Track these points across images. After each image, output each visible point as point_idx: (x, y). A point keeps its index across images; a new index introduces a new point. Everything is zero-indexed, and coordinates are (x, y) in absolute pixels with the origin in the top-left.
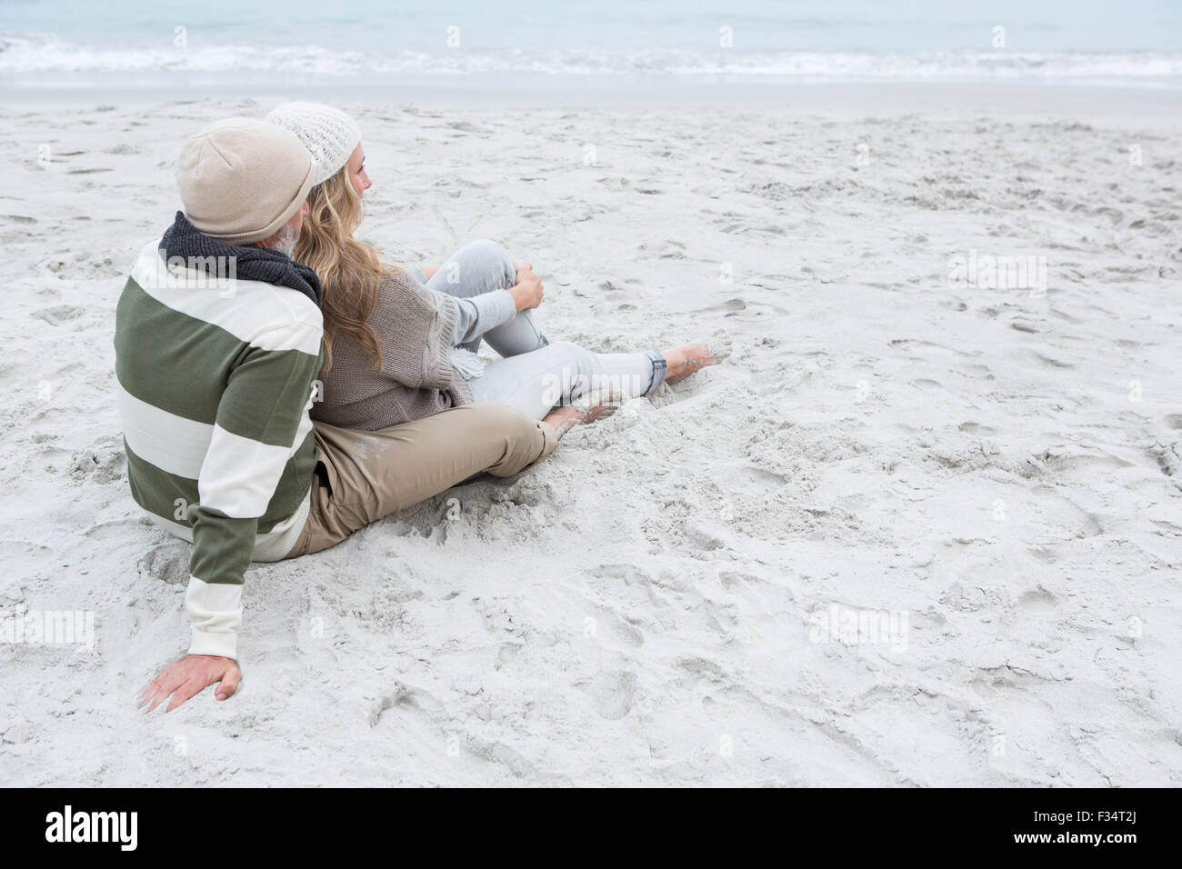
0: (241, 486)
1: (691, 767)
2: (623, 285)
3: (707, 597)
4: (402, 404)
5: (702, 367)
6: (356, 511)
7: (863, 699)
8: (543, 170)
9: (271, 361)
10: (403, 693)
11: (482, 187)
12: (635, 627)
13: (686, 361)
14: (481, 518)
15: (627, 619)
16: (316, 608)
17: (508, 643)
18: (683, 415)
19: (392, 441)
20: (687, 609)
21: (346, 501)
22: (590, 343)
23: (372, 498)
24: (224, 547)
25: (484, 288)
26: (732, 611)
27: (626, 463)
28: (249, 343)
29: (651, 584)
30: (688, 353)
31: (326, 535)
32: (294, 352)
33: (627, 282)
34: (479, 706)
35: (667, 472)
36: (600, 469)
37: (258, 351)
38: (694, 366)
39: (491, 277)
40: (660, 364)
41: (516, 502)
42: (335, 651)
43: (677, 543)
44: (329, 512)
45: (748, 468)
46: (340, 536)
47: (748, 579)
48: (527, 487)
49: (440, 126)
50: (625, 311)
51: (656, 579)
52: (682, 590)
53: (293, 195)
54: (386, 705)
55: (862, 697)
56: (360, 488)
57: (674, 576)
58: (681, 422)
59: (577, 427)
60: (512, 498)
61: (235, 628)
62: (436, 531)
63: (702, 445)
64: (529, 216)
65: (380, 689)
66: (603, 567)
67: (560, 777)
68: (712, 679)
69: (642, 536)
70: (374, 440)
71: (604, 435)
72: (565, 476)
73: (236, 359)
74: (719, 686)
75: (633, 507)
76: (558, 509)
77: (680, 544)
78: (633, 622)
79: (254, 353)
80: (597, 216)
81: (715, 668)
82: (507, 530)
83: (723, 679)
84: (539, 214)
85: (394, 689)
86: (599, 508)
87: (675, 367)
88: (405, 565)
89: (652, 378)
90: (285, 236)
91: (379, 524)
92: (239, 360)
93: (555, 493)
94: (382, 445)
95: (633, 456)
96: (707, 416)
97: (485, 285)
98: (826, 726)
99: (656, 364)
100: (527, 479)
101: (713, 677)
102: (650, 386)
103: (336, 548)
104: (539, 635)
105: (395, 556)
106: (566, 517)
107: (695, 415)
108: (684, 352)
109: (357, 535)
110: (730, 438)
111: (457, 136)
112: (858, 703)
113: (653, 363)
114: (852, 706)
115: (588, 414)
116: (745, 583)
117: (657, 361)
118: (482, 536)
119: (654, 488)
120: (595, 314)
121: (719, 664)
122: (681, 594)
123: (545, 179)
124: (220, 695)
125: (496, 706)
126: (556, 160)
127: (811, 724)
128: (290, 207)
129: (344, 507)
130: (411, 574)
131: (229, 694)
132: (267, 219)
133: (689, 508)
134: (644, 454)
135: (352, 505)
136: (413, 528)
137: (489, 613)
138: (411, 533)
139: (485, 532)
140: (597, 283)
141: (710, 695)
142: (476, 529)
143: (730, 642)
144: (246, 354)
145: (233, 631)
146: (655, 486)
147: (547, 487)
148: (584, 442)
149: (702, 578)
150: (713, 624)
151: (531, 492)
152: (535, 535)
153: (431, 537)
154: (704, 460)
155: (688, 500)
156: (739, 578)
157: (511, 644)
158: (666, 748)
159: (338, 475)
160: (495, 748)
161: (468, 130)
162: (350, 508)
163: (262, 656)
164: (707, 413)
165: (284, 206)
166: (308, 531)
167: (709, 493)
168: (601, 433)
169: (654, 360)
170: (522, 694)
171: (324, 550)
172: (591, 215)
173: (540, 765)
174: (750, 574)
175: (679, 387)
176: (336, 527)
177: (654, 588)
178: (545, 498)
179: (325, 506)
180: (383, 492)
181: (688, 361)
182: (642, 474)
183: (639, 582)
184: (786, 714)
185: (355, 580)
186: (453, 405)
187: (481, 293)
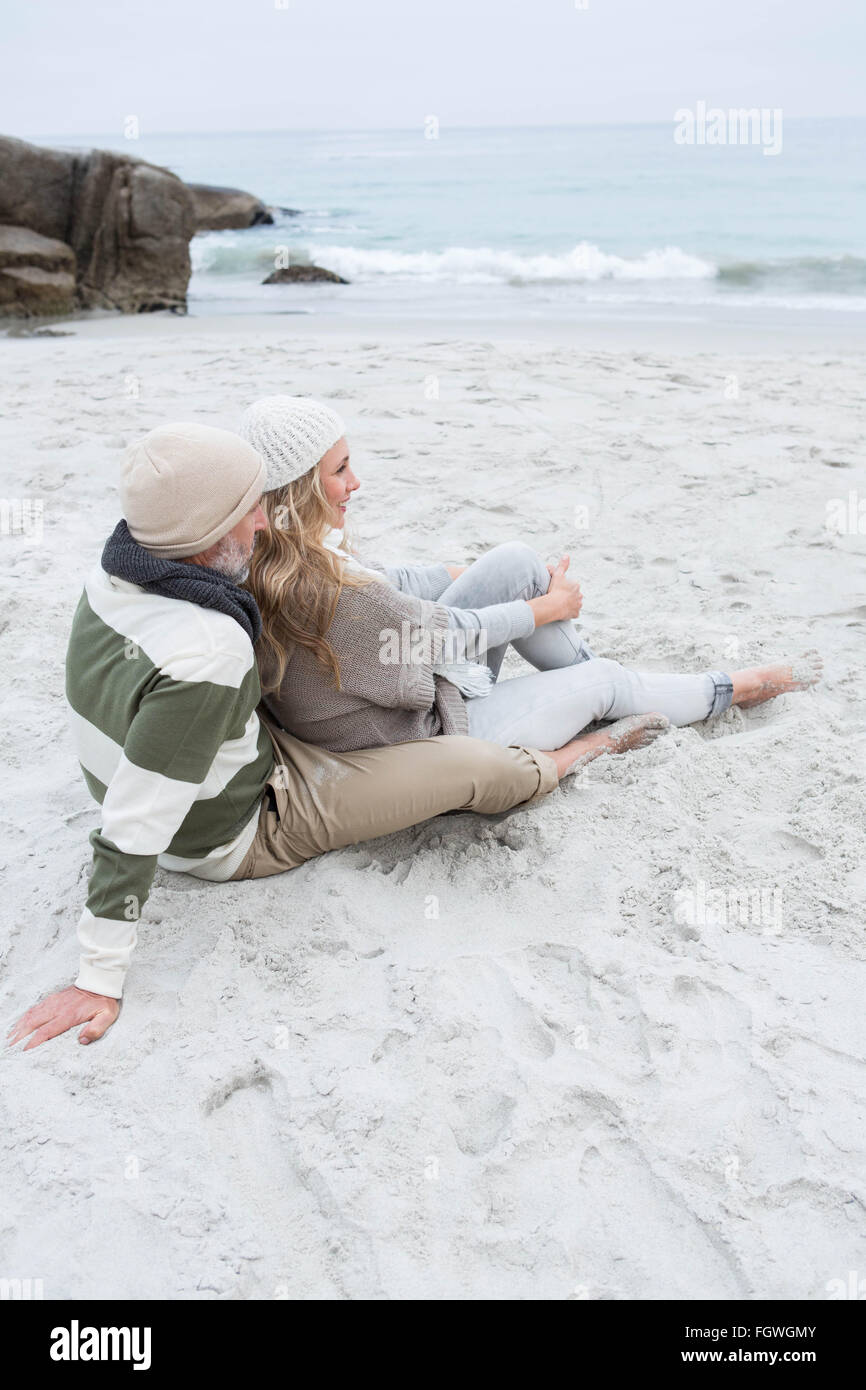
0: (137, 821)
1: (523, 1250)
2: (750, 577)
3: (646, 1010)
4: (376, 727)
5: (782, 692)
6: (306, 840)
7: (783, 1192)
8: (736, 432)
9: (179, 692)
10: (262, 1073)
11: (659, 450)
12: (551, 1031)
13: (762, 685)
14: (457, 857)
15: (546, 1021)
16: (219, 951)
17: (397, 1031)
18: (736, 751)
19: (351, 769)
20: (621, 1019)
21: (295, 829)
22: (673, 649)
23: (322, 830)
24: (116, 882)
25: (505, 596)
26: (667, 1033)
27: (636, 810)
28: (160, 669)
29: (592, 978)
30: (766, 677)
31: (272, 862)
32: (206, 685)
33: (756, 574)
34: (324, 1111)
35: (676, 829)
36: (606, 814)
37: (167, 680)
38: (773, 692)
39: (515, 585)
40: (724, 689)
41: (502, 842)
42: (219, 1006)
43: (655, 922)
44: (276, 839)
45: (782, 832)
46: (288, 864)
47: (712, 988)
48: (514, 827)
49: (659, 378)
50: (738, 610)
51: (598, 973)
52: (623, 993)
53: (232, 507)
54: (239, 1085)
55: (783, 1189)
56: (310, 819)
57: (622, 971)
58: (733, 760)
59: (605, 756)
60: (499, 836)
61: (122, 967)
62: (400, 866)
63: (746, 792)
64: (688, 487)
65: (234, 1067)
66: (548, 945)
67: (362, 1232)
68: (610, 1122)
69: (616, 906)
70: (334, 764)
71: (633, 769)
72: (562, 818)
73: (147, 684)
74: (613, 1134)
75: (619, 870)
76: (545, 856)
77: (658, 924)
78: (551, 1025)
79: (163, 681)
80: (761, 492)
81: (616, 1110)
82: (481, 874)
83: (620, 1125)
84: (698, 485)
85: (252, 1068)
86: (586, 863)
87: (748, 691)
88: (344, 907)
89: (713, 703)
90: (228, 550)
91: (336, 853)
92: (150, 685)
93: (543, 838)
94: (340, 772)
95: (646, 802)
96: (767, 754)
97: (507, 593)
98: (710, 1227)
99: (718, 689)
100: (518, 818)
101: (613, 1120)
102: (711, 712)
103: (285, 874)
104: (433, 1027)
105: (337, 895)
106: (547, 871)
107: (752, 752)
108: (760, 675)
109: (311, 862)
110: (783, 786)
111: (669, 390)
112: (775, 1195)
113: (716, 687)
114: (764, 1198)
115: (622, 741)
116: (705, 992)
117: (721, 686)
118: (452, 877)
119: (655, 847)
120: (703, 610)
121: (623, 1105)
122: (620, 998)
123: (729, 444)
124: (82, 1039)
125: (344, 1114)
126: (756, 421)
127: (693, 1218)
128: (229, 519)
129: (293, 834)
130: (348, 919)
131: (90, 1039)
132: (202, 531)
133: (683, 879)
134: (660, 803)
135: (301, 833)
136: (374, 861)
137: (396, 985)
138: (371, 867)
139: (457, 874)
140: (718, 574)
141: (596, 1146)
142: (448, 869)
143: (649, 1076)
144: (155, 680)
145: (120, 969)
146: (658, 844)
147: (537, 829)
148: (608, 776)
149: (649, 983)
150: (642, 1047)
151: (518, 833)
152: (507, 885)
153: (392, 874)
154: (740, 812)
155: (684, 871)
156: (699, 985)
157: (400, 1032)
158: (510, 1211)
159: (289, 801)
160: (311, 1174)
161: (685, 384)
162: (299, 835)
163: (149, 998)
164: (768, 751)
165: (221, 517)
166: (251, 857)
167: (716, 862)
168: (629, 766)
169: (717, 683)
170: (373, 1106)
171: (272, 875)
172: (755, 490)
173: (346, 1210)
174: (716, 982)
175: (753, 713)
176: (283, 854)
177: (595, 985)
178: (531, 842)
179: (271, 832)
180: (333, 823)
181: (765, 685)
182: (649, 826)
183: (581, 972)
184: (672, 1196)
185: (288, 916)
186: (441, 732)
187: (503, 602)
